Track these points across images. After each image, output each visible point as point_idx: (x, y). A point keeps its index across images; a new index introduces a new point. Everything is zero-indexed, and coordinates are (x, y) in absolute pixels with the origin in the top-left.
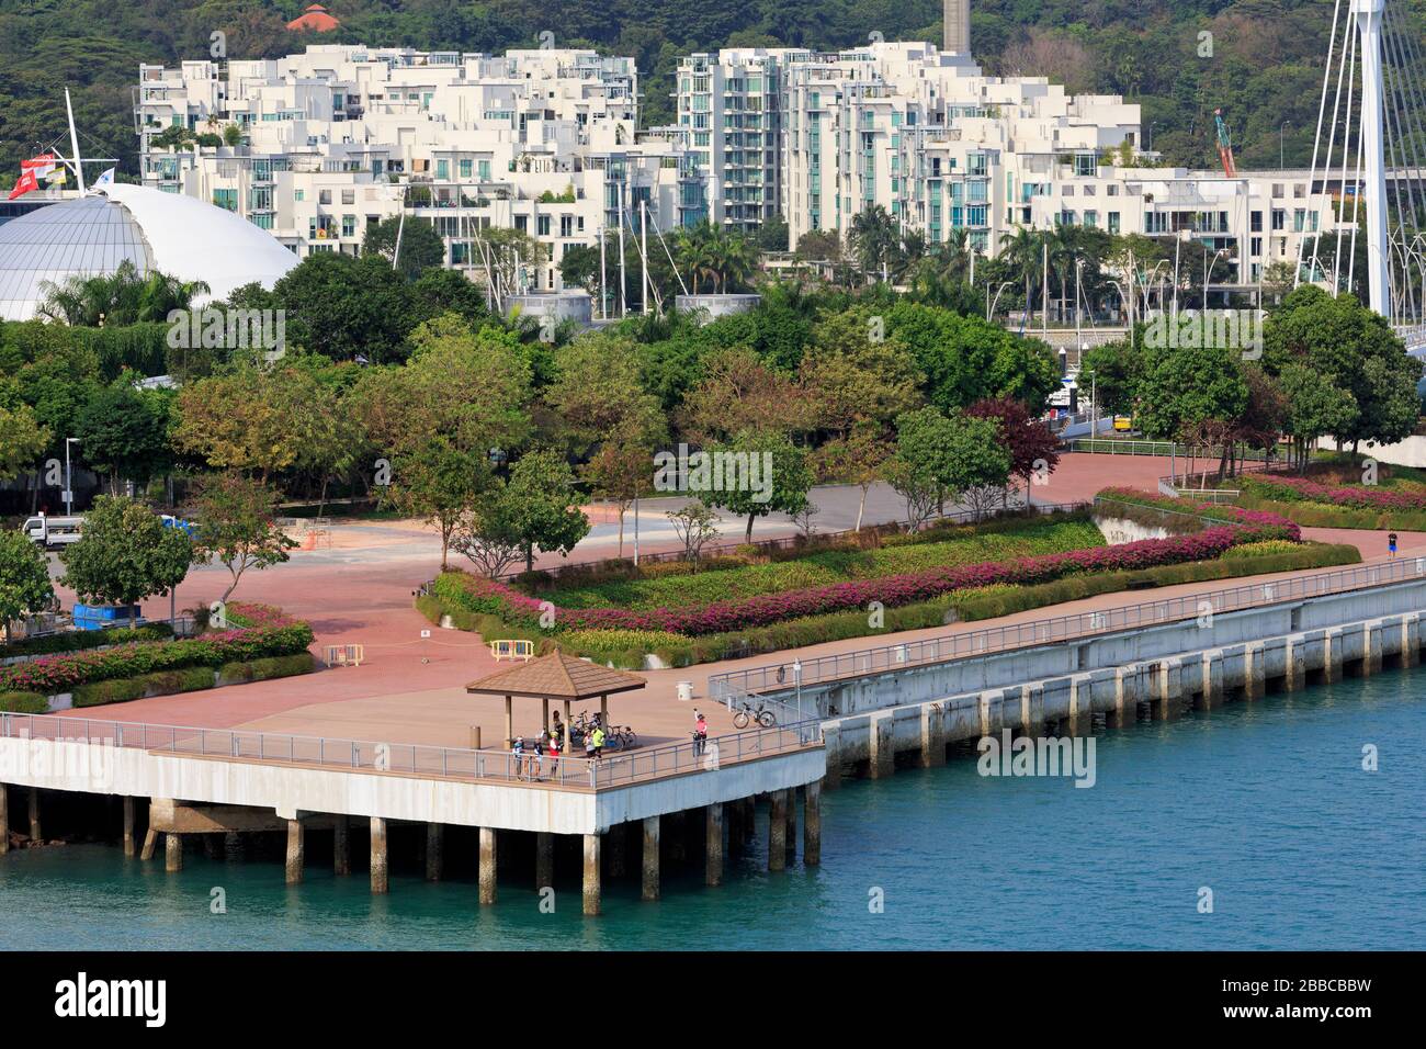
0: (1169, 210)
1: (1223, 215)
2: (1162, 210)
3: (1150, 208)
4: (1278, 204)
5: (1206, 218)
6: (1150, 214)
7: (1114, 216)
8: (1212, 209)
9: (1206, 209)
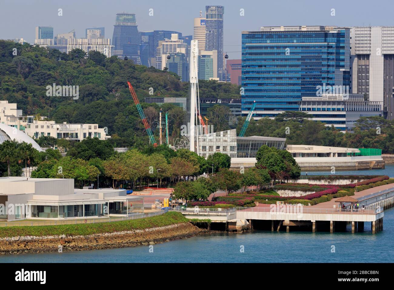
0: (62, 132)
1: (77, 134)
2: (61, 132)
3: (58, 132)
4: (90, 131)
5: (72, 134)
6: (58, 133)
7: (49, 134)
8: (74, 132)
9: (72, 132)
